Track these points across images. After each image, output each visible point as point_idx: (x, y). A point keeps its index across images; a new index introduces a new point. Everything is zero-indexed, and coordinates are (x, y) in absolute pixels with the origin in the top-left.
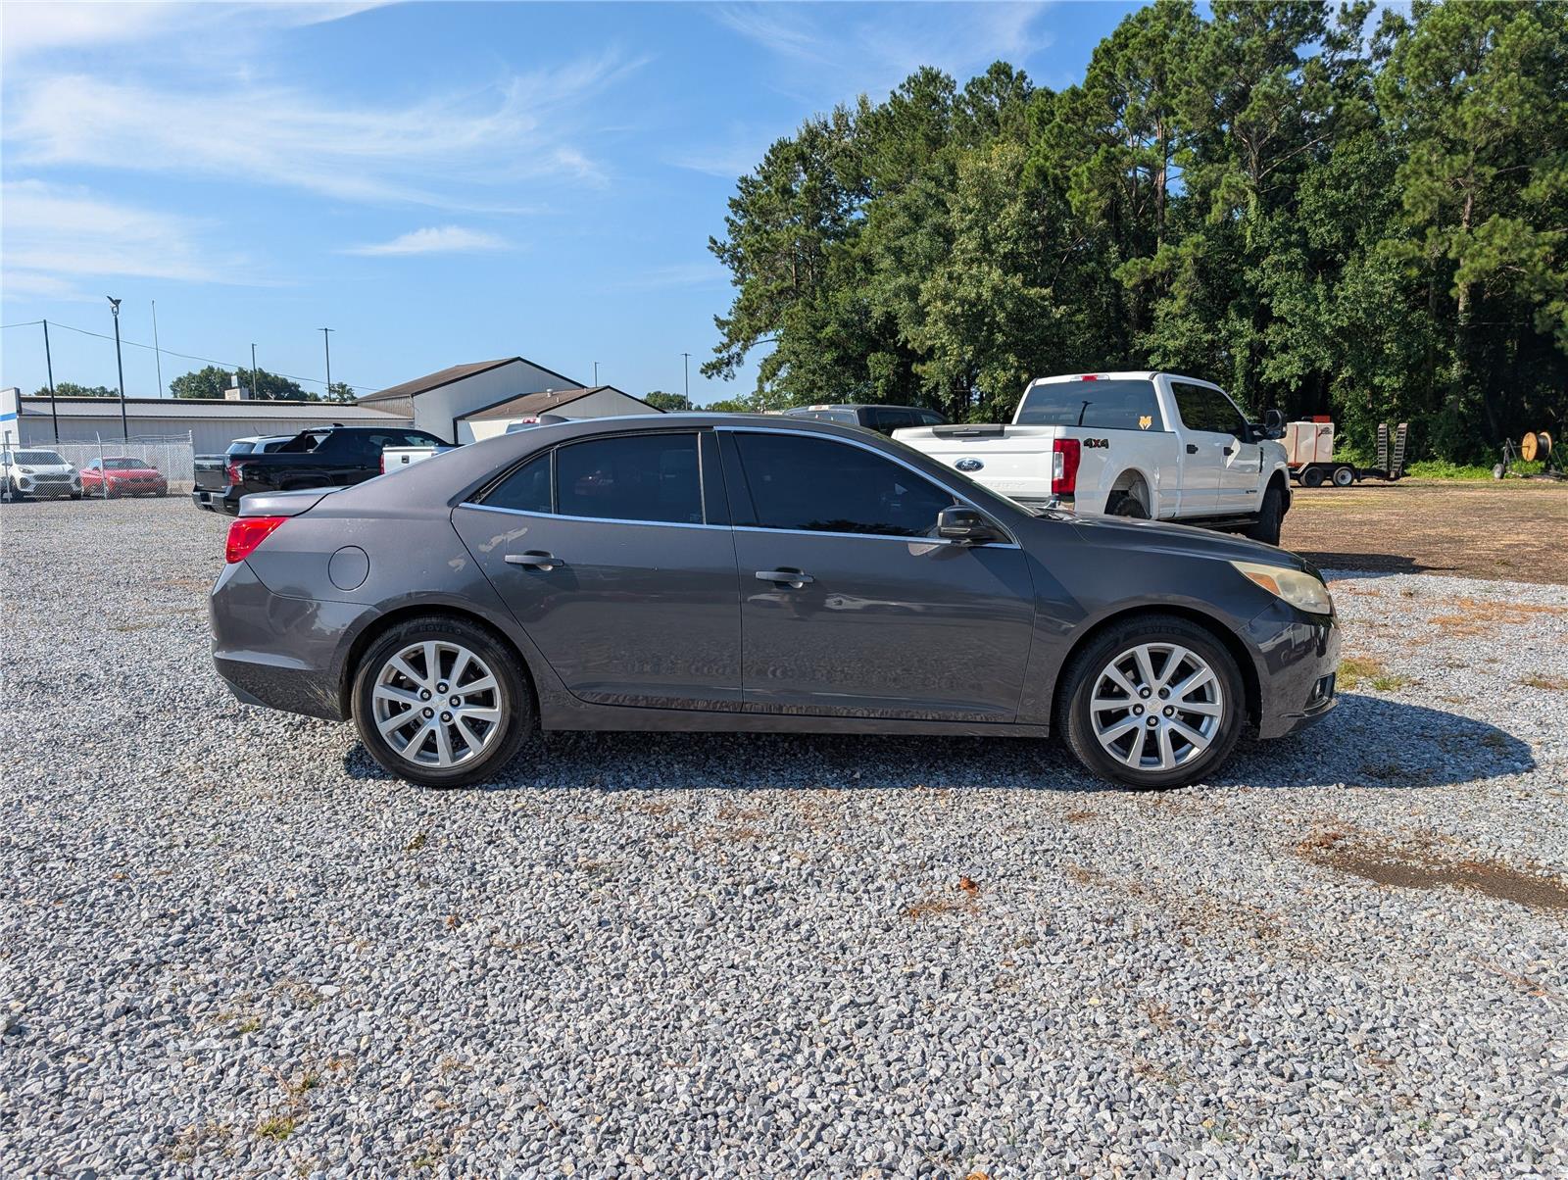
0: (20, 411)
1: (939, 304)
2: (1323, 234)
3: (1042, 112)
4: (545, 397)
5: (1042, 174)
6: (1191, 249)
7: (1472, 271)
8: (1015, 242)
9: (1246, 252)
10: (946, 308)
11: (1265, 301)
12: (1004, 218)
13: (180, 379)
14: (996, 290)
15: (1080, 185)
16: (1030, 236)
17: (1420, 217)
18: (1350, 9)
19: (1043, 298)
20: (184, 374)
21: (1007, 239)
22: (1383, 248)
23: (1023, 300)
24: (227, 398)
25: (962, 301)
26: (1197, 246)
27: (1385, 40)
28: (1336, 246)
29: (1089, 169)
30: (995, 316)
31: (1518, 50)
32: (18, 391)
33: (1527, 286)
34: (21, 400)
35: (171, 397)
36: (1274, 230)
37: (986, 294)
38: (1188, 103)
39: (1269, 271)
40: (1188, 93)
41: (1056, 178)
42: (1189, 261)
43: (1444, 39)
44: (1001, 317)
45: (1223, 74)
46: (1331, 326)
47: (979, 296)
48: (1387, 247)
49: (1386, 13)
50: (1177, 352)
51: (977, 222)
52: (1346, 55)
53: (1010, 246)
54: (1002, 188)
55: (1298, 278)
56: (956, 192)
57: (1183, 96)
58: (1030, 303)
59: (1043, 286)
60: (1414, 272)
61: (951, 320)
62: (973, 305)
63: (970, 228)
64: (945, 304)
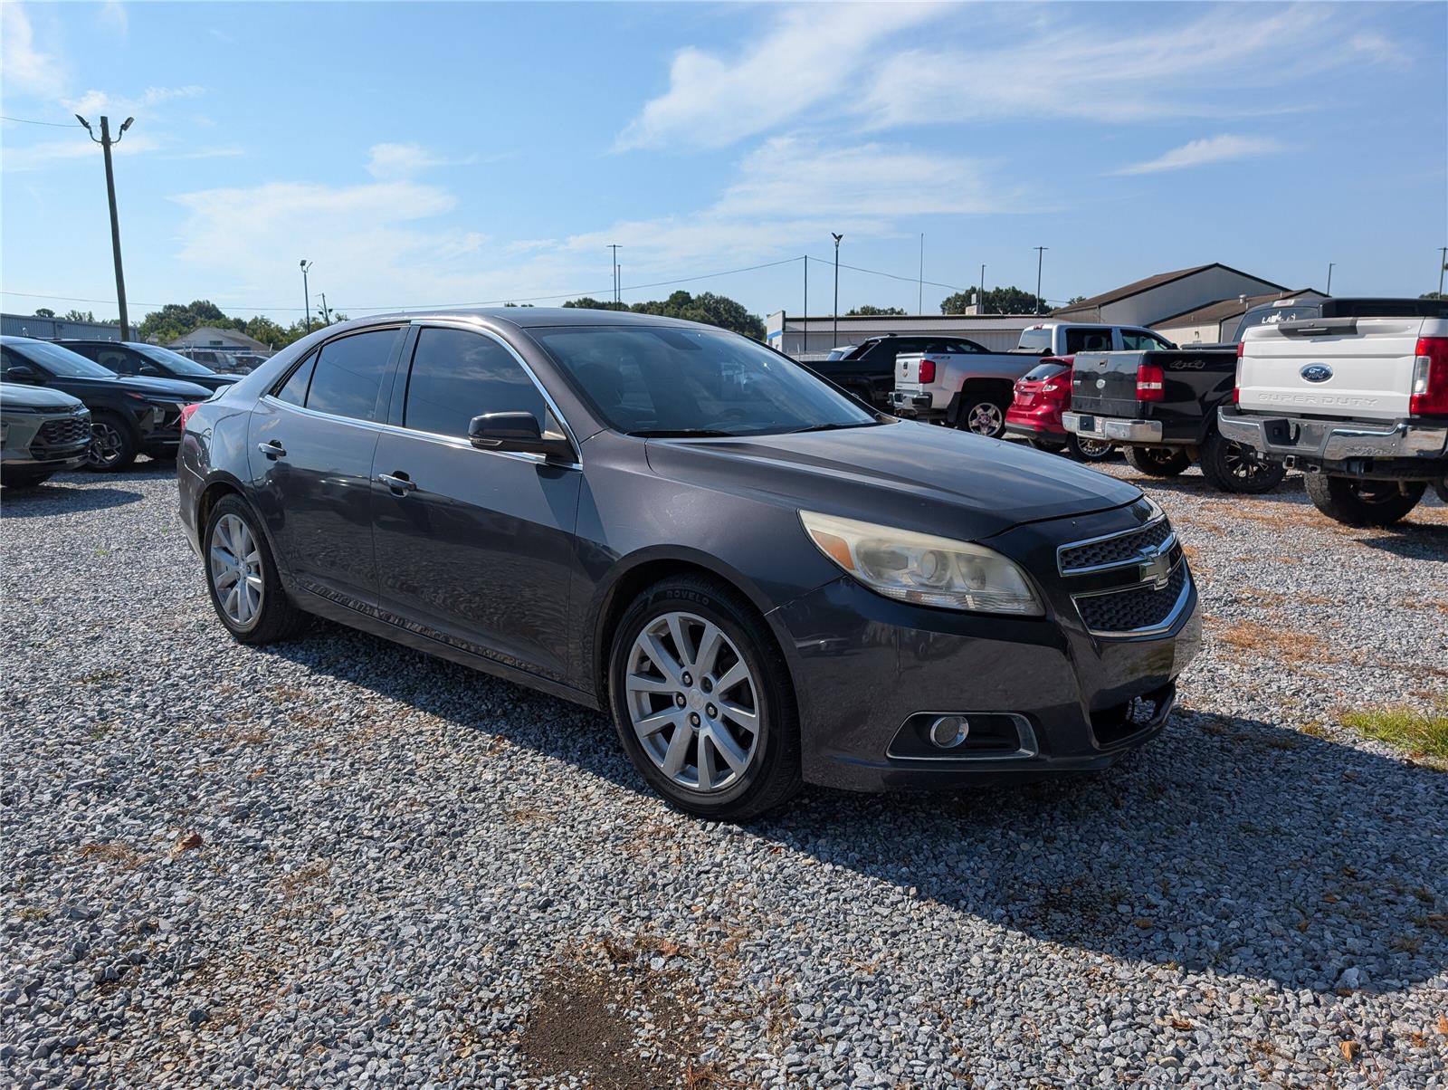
0: (784, 329)
4: (1238, 304)
13: (949, 299)
20: (952, 294)
24: (967, 314)
32: (784, 313)
34: (786, 320)
35: (941, 314)
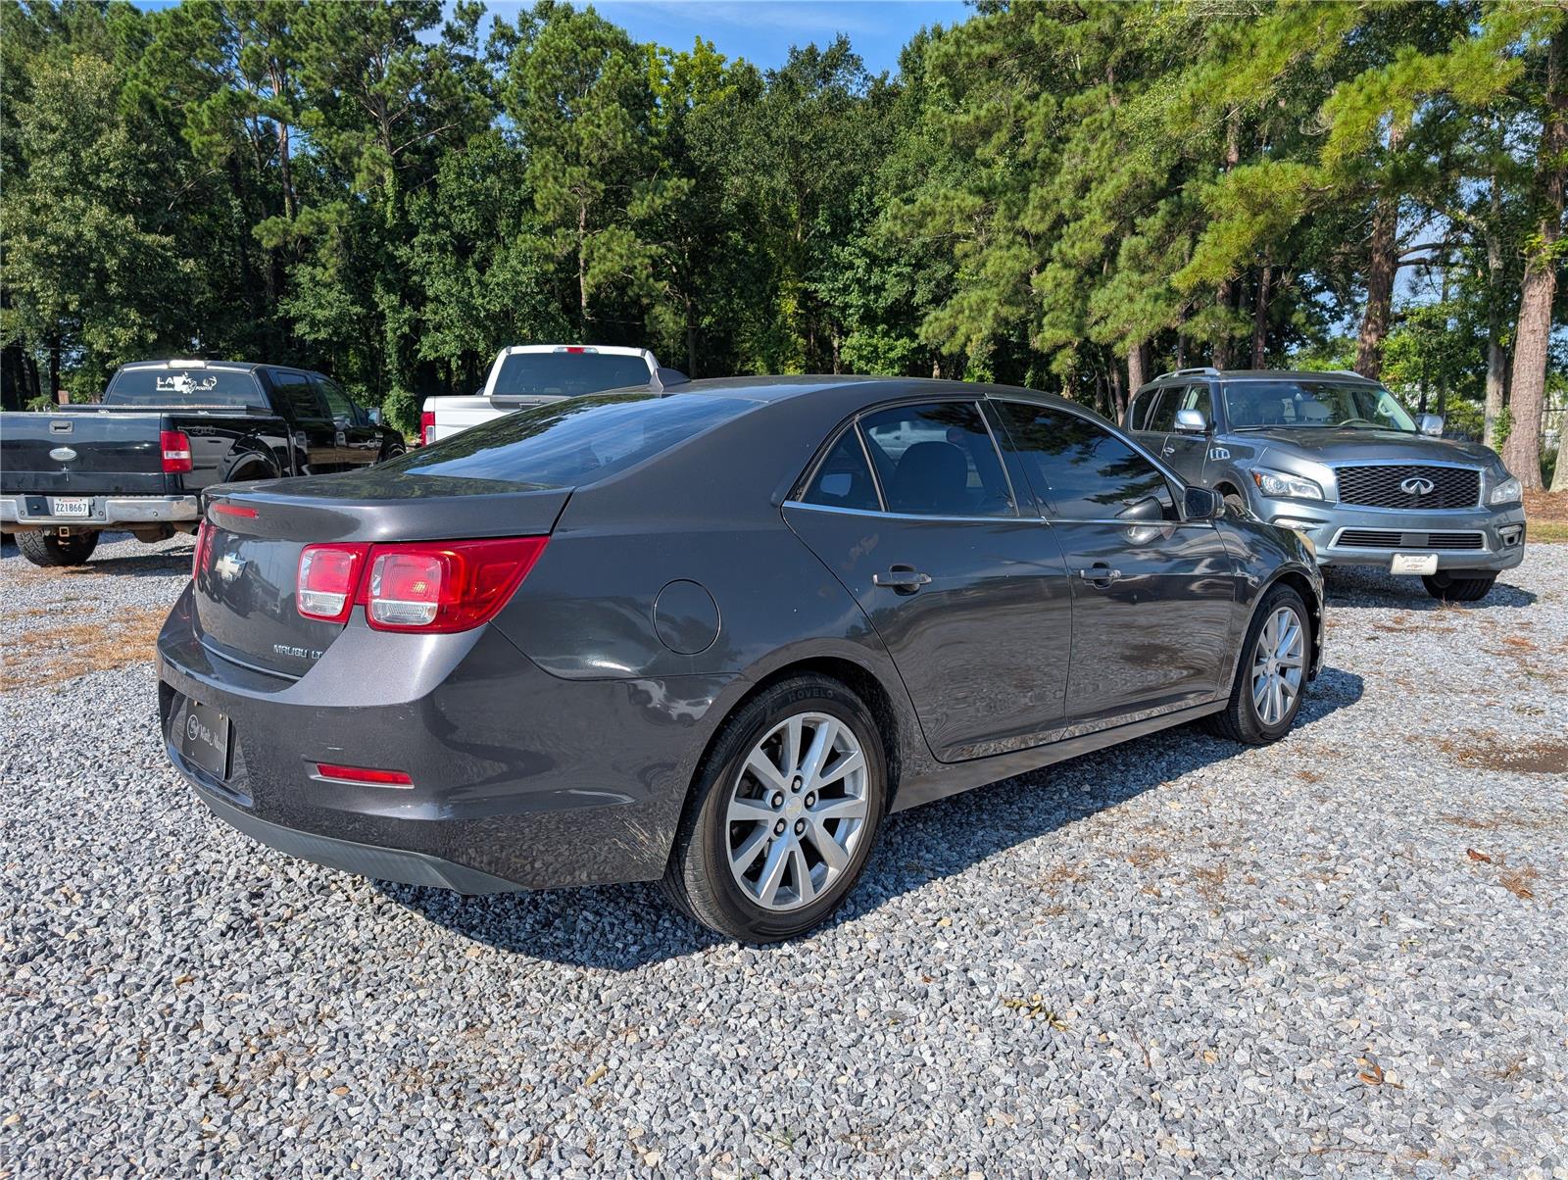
1: (25, 239)
2: (465, 220)
3: (132, 29)
5: (147, 102)
6: (334, 216)
7: (601, 272)
8: (120, 176)
9: (387, 226)
10: (36, 245)
11: (416, 278)
12: (103, 146)
14: (100, 230)
15: (199, 125)
16: (139, 172)
17: (550, 217)
18: (465, 6)
19: (163, 247)
21: (110, 171)
22: (524, 241)
23: (137, 246)
25: (56, 239)
26: (341, 213)
27: (499, 45)
28: (475, 233)
29: (210, 108)
30: (103, 261)
31: (618, 83)
33: (636, 290)
36: (421, 208)
37: (89, 234)
38: (319, 60)
39: (418, 249)
40: (318, 49)
41: (165, 110)
42: (334, 229)
43: (557, 58)
44: (111, 264)
45: (354, 39)
46: (486, 310)
47: (79, 236)
48: (525, 241)
49: (497, 20)
50: (327, 323)
51: (63, 145)
52: (464, 51)
53: (115, 181)
54: (93, 109)
55: (450, 260)
56: (29, 100)
57: (312, 51)
58: (149, 251)
59: (166, 233)
60: (551, 267)
61: (42, 260)
62: (70, 245)
63: (53, 151)
64: (31, 240)
